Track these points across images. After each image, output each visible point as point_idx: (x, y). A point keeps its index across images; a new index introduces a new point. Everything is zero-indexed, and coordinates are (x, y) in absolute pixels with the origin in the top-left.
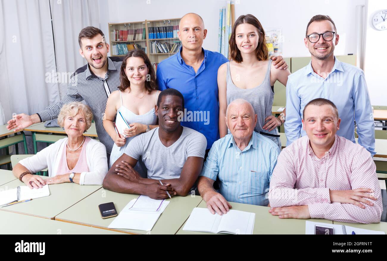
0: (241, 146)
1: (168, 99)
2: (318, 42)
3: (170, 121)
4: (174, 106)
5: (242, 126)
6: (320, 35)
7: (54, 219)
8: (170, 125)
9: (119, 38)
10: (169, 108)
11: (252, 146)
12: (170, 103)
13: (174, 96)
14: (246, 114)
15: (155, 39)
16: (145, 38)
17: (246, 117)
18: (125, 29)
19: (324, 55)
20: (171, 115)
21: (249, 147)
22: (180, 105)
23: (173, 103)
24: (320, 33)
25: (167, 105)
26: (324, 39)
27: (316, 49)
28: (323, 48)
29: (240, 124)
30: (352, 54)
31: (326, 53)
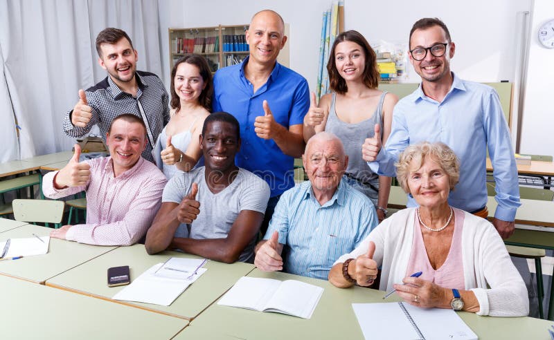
0: (321, 198)
1: (216, 127)
2: (425, 59)
3: (218, 158)
4: (222, 136)
5: (327, 172)
6: (426, 50)
7: (44, 283)
8: (217, 163)
9: (182, 49)
10: (216, 140)
11: (336, 200)
12: (217, 133)
13: (223, 123)
14: (332, 156)
15: (232, 52)
16: (218, 51)
17: (333, 160)
18: (191, 37)
19: (435, 76)
20: (219, 148)
21: (332, 202)
22: (232, 135)
23: (222, 133)
24: (426, 47)
25: (213, 136)
26: (432, 55)
27: (424, 68)
28: (432, 67)
29: (323, 170)
30: (507, 81)
31: (438, 74)
